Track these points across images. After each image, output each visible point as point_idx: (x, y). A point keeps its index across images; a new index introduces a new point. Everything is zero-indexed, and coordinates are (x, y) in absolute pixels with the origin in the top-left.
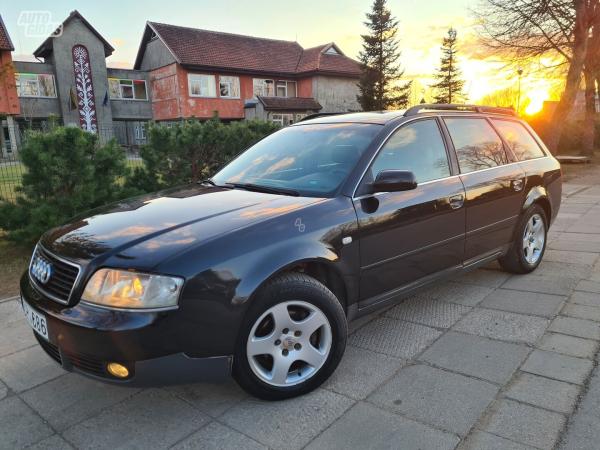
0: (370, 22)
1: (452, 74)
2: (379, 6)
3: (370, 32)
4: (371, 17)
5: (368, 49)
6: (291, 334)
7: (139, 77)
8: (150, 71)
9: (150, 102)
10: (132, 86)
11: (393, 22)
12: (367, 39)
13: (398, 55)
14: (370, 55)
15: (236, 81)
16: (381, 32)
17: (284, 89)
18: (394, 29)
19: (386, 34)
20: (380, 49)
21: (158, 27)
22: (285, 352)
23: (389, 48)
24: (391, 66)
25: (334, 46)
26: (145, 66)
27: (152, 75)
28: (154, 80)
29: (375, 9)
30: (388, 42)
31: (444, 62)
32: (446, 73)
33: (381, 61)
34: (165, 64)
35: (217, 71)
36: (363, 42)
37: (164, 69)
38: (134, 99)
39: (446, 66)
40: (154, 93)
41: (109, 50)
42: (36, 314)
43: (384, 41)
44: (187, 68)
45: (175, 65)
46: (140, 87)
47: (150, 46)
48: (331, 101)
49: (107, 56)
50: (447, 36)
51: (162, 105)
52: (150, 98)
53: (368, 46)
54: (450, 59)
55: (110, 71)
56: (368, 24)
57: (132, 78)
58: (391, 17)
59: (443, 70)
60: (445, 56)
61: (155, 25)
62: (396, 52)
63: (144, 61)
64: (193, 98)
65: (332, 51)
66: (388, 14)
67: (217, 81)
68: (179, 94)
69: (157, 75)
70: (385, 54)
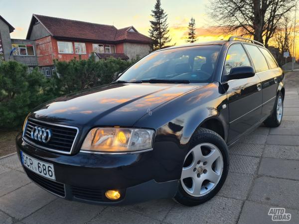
0: (154, 14)
1: (194, 40)
2: (158, 6)
3: (154, 20)
4: (154, 12)
5: (153, 28)
6: (201, 164)
7: (29, 44)
8: (35, 40)
9: (36, 56)
10: (26, 48)
11: (165, 14)
12: (152, 23)
13: (168, 31)
14: (155, 31)
15: (83, 45)
16: (159, 19)
17: (109, 49)
18: (166, 18)
19: (162, 20)
20: (160, 27)
21: (39, 17)
22: (199, 176)
23: (164, 27)
24: (165, 36)
25: (133, 28)
26: (32, 38)
27: (37, 42)
28: (38, 45)
29: (156, 8)
30: (163, 24)
31: (190, 34)
32: (191, 40)
33: (160, 33)
34: (44, 36)
35: (73, 40)
36: (150, 24)
37: (44, 39)
38: (27, 55)
39: (190, 36)
40: (39, 52)
41: (11, 29)
42: (42, 163)
43: (162, 23)
44: (57, 38)
45: (50, 37)
46: (30, 49)
47: (35, 27)
48: (133, 55)
49: (10, 32)
50: (191, 22)
51: (43, 58)
52: (36, 54)
53: (153, 26)
54: (193, 33)
55: (12, 40)
56: (153, 15)
57: (25, 44)
58: (164, 12)
59: (190, 38)
60: (190, 32)
61: (37, 16)
62: (167, 30)
63: (32, 35)
64: (61, 54)
65: (132, 30)
66: (163, 11)
67: (74, 46)
68: (53, 52)
69: (40, 42)
70: (162, 30)
